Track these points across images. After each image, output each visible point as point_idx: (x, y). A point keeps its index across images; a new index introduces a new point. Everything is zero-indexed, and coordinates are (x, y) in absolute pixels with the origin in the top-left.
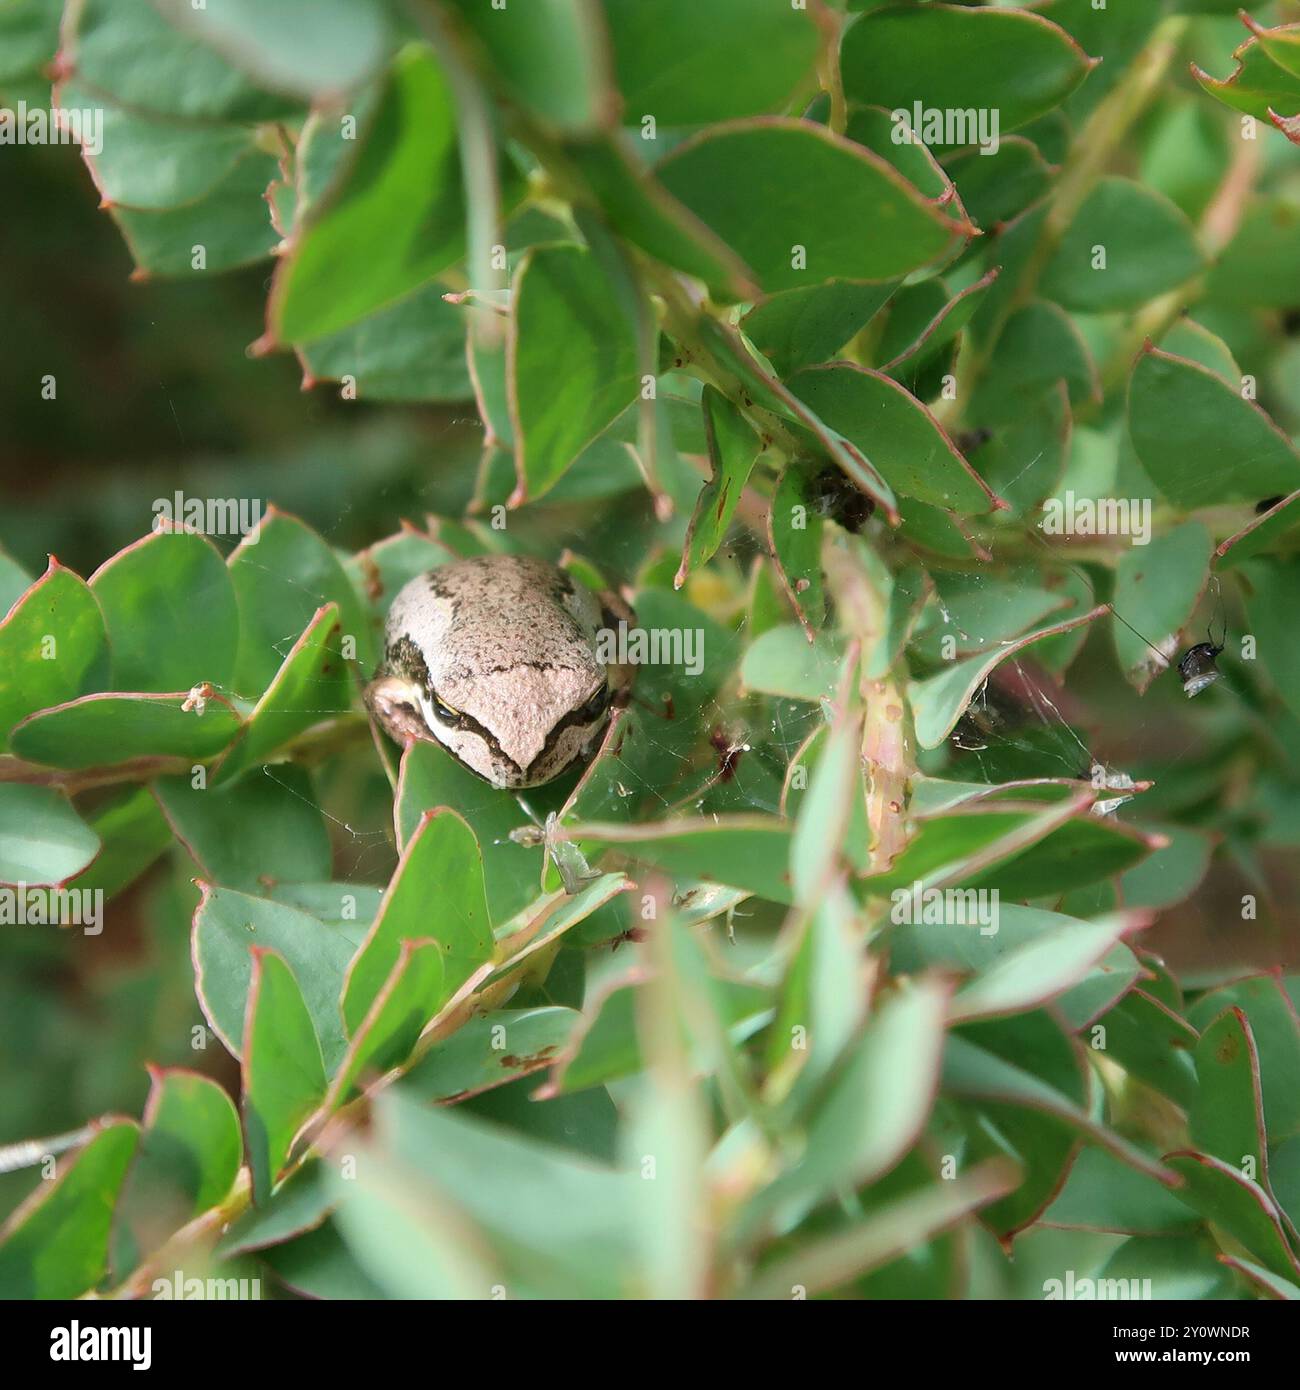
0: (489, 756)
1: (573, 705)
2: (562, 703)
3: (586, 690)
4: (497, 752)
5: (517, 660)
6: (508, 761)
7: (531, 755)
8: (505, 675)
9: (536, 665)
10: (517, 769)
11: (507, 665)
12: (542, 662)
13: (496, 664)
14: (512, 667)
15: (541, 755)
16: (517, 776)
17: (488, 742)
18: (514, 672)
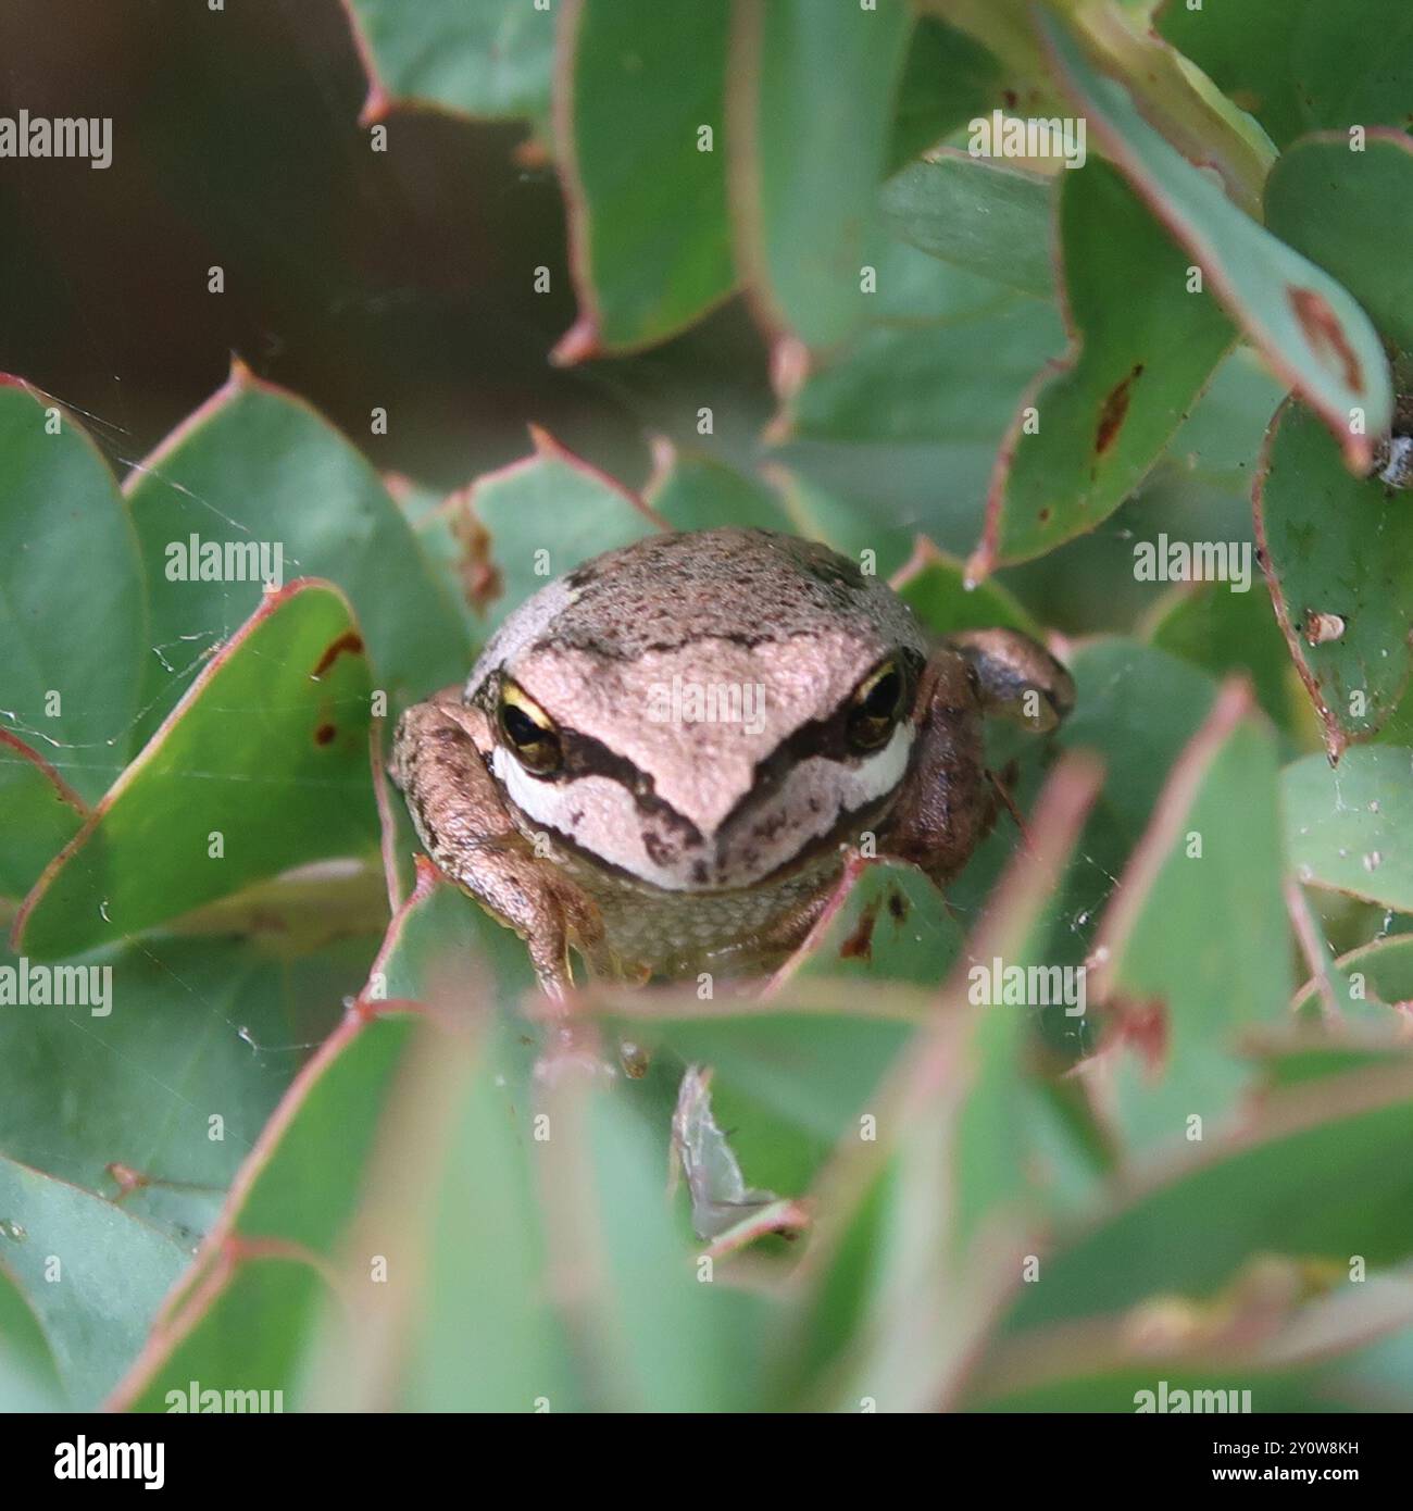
0: (634, 818)
1: (814, 706)
2: (791, 704)
3: (843, 673)
4: (650, 804)
5: (696, 630)
6: (676, 819)
7: (723, 804)
8: (669, 657)
9: (737, 639)
10: (694, 838)
11: (675, 639)
12: (752, 633)
13: (651, 641)
14: (684, 643)
15: (744, 805)
16: (695, 853)
17: (632, 788)
18: (689, 650)
